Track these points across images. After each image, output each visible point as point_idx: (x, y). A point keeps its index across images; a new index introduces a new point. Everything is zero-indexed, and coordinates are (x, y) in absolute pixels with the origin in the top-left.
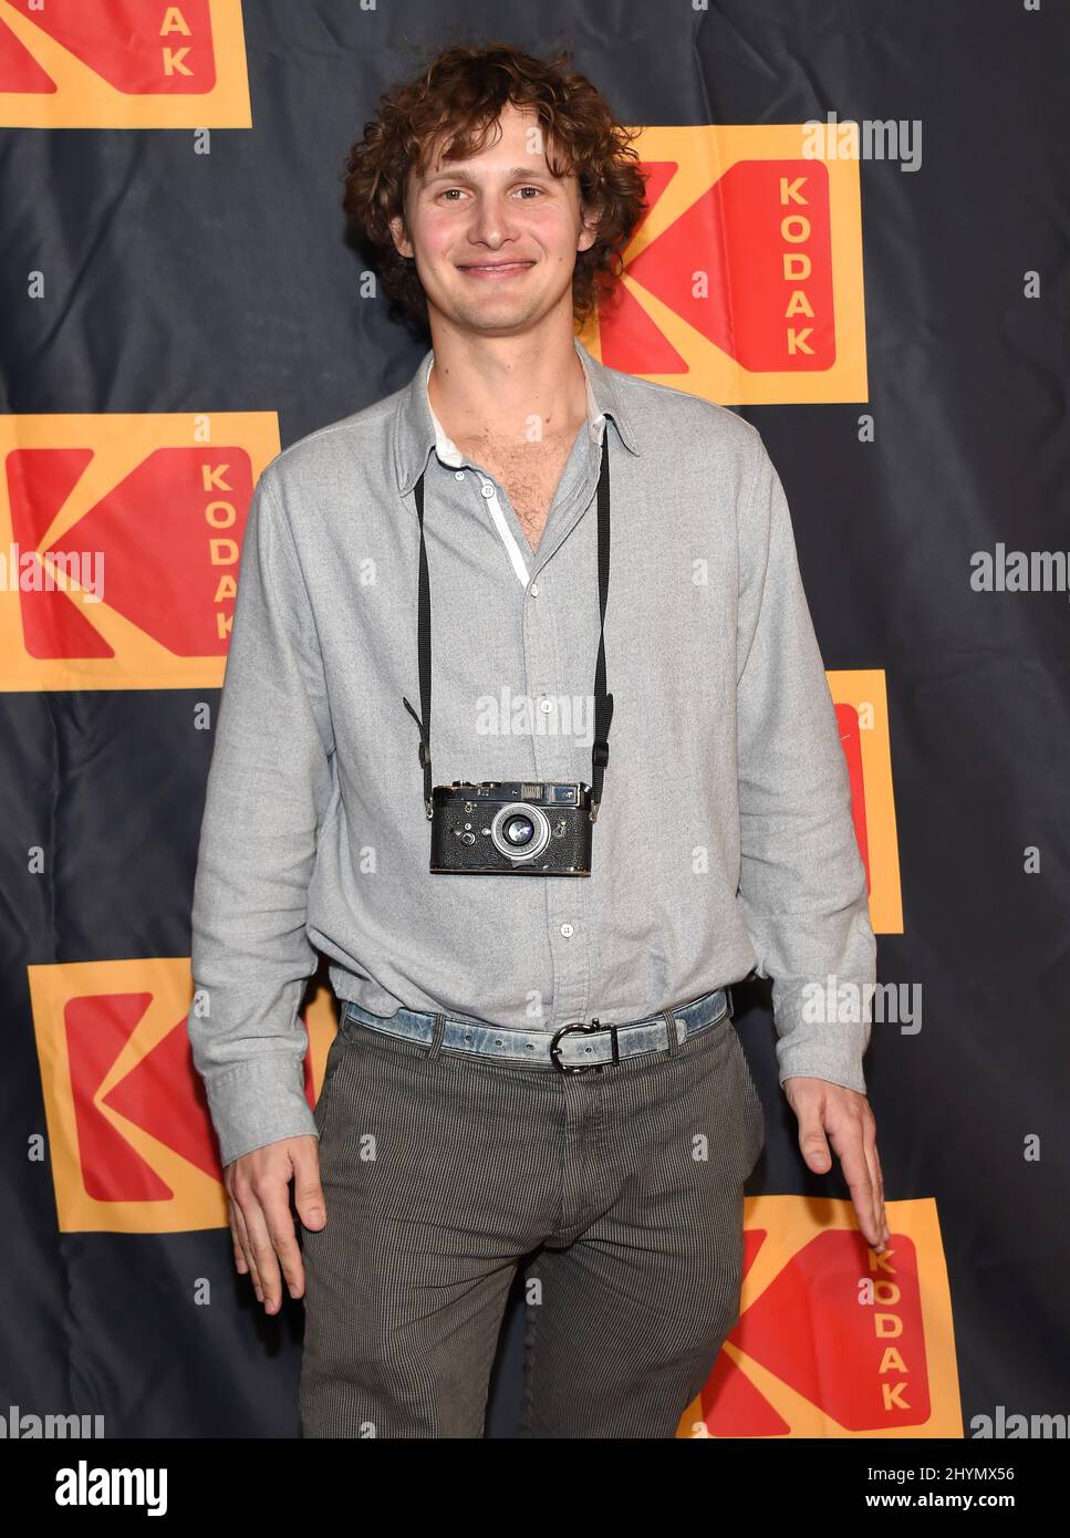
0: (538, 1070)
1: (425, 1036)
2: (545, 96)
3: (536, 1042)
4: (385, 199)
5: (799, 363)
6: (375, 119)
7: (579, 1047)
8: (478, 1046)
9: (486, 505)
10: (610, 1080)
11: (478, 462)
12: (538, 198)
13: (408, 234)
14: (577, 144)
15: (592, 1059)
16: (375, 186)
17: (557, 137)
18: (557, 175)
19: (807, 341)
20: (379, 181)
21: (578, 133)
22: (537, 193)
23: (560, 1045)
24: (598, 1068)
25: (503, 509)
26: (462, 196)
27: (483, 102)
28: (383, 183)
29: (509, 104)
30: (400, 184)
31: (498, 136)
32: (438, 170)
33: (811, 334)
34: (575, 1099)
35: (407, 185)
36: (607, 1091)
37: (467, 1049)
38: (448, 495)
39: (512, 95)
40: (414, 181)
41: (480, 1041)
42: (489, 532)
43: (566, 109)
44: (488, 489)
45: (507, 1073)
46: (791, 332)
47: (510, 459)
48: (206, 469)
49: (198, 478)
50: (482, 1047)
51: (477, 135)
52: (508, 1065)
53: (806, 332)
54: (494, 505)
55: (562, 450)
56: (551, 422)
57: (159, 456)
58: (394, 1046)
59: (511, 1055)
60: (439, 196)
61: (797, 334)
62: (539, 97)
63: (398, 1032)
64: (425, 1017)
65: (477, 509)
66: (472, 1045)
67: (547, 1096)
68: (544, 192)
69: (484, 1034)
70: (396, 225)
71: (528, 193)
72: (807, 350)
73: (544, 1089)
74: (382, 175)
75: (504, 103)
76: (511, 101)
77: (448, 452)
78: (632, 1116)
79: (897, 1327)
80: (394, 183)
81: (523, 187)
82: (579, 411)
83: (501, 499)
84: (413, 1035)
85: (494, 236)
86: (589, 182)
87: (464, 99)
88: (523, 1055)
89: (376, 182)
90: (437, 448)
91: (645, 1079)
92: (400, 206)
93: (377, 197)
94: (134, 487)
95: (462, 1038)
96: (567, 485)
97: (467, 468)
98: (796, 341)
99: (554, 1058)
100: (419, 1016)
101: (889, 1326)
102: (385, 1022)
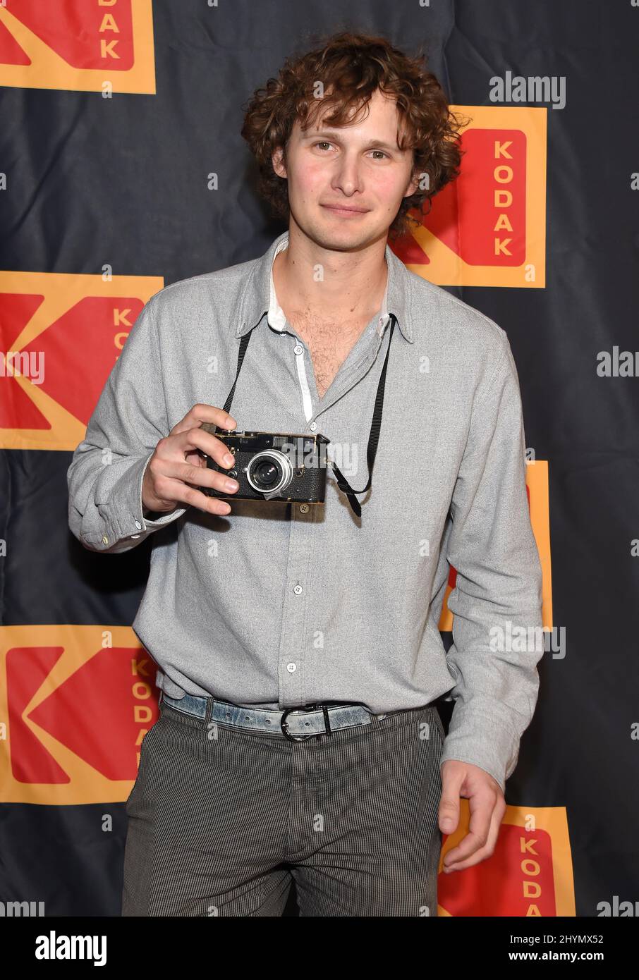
0: (273, 737)
1: (202, 712)
2: (406, 90)
3: (272, 718)
4: (273, 133)
5: (502, 261)
6: (279, 77)
7: (300, 722)
8: (235, 721)
9: (295, 359)
10: (327, 746)
11: (295, 330)
12: (385, 160)
13: (285, 162)
14: (421, 128)
15: (311, 731)
16: (268, 124)
17: (409, 122)
18: (402, 148)
19: (508, 247)
20: (272, 121)
21: (423, 120)
22: (384, 156)
23: (287, 720)
24: (318, 737)
25: (306, 366)
26: (331, 148)
27: (359, 87)
28: (275, 123)
29: (378, 92)
30: (287, 128)
31: (366, 114)
32: (318, 129)
33: (511, 242)
34: (301, 760)
35: (291, 130)
36: (324, 754)
37: (228, 722)
38: (272, 346)
39: (381, 84)
40: (297, 129)
41: (236, 717)
42: (292, 378)
43: (419, 101)
44: (298, 349)
45: (255, 739)
46: (497, 241)
47: (318, 333)
48: (116, 311)
49: (111, 317)
50: (237, 721)
51: (352, 112)
52: (254, 734)
53: (507, 241)
54: (300, 360)
55: (357, 333)
56: (354, 312)
57: (87, 303)
58: (184, 720)
59: (256, 727)
60: (314, 145)
61: (501, 242)
62: (402, 91)
63: (186, 710)
64: (201, 700)
65: (288, 360)
66: (231, 720)
67: (280, 757)
68: (389, 157)
69: (238, 712)
70: (279, 155)
71: (379, 155)
72: (507, 253)
73: (280, 751)
74: (274, 119)
75: (374, 90)
76: (380, 88)
77: (277, 319)
78: (343, 772)
79: (537, 890)
80: (281, 126)
81: (377, 151)
82: (376, 307)
83: (306, 358)
84: (194, 712)
85: (349, 185)
86: (422, 154)
87: (348, 81)
88: (264, 728)
89: (270, 121)
90: (269, 315)
91: (353, 746)
92: (283, 141)
93: (268, 131)
94: (69, 321)
95: (224, 714)
96: (355, 356)
97: (286, 333)
98: (500, 247)
99: (284, 729)
100: (198, 698)
101: (532, 890)
102: (179, 702)
